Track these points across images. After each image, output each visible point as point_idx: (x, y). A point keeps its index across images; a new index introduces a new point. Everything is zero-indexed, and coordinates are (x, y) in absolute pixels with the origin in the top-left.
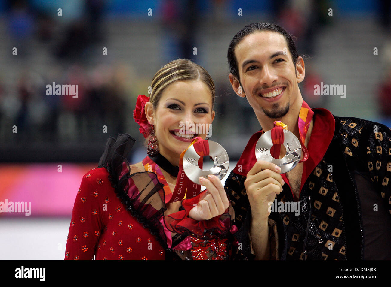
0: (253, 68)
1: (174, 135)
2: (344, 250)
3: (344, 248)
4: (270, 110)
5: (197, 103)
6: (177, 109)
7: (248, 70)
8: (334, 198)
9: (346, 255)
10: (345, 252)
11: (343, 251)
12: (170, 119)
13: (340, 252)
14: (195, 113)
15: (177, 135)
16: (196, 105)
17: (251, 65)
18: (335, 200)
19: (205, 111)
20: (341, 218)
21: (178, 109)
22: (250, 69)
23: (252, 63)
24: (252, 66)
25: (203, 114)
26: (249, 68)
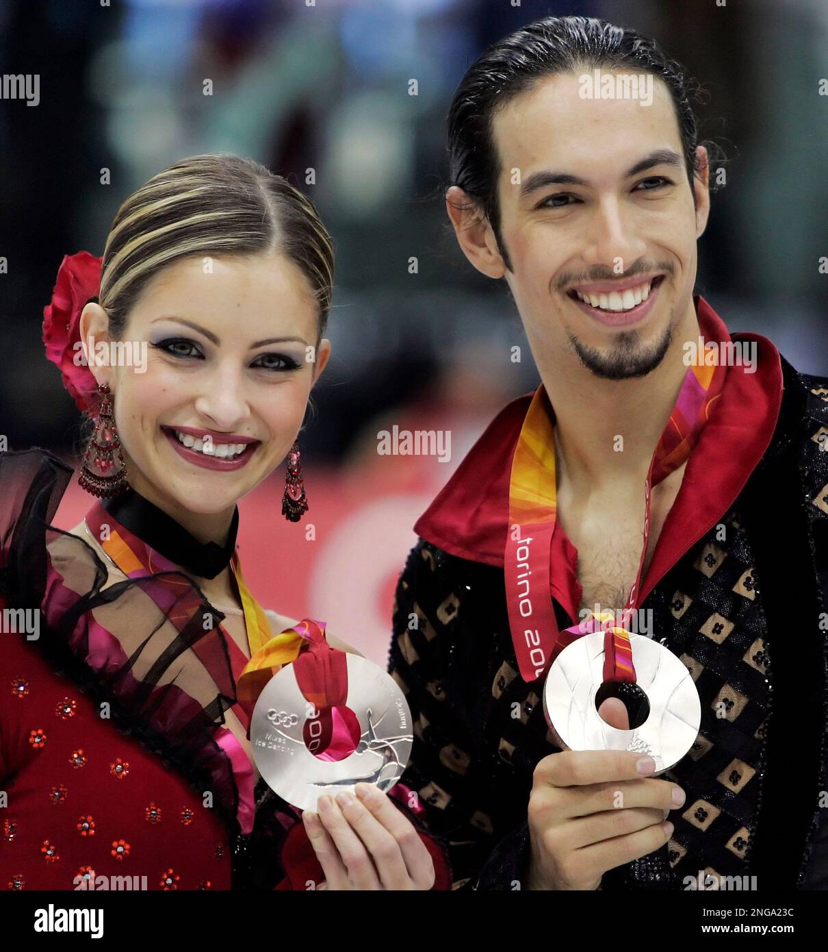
0: (562, 200)
1: (176, 443)
2: (745, 842)
3: (744, 834)
4: (604, 352)
5: (261, 337)
6: (188, 355)
7: (542, 205)
8: (749, 659)
9: (746, 858)
10: (745, 848)
11: (739, 844)
12: (164, 390)
13: (730, 845)
14: (251, 371)
15: (186, 444)
16: (258, 344)
17: (557, 191)
18: (753, 664)
19: (288, 364)
20: (761, 727)
21: (194, 352)
22: (550, 203)
23: (560, 185)
24: (562, 193)
25: (280, 375)
26: (548, 199)
